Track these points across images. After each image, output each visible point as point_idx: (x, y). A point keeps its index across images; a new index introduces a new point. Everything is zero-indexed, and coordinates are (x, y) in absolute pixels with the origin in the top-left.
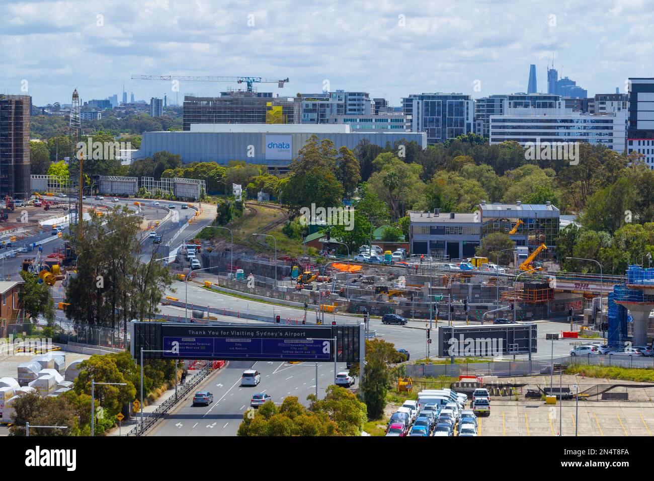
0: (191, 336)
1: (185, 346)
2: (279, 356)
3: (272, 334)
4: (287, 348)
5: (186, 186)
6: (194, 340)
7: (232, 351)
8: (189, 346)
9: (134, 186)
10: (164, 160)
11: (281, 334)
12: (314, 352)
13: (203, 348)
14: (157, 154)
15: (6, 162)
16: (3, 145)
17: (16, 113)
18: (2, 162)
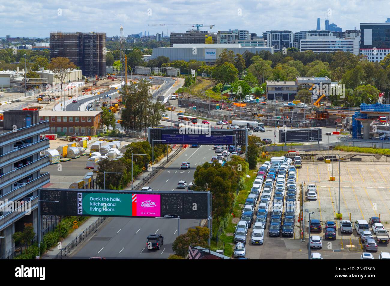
0: (174, 134)
1: (171, 138)
2: (211, 143)
4: (215, 139)
5: (172, 71)
6: (175, 136)
7: (191, 140)
8: (173, 138)
9: (150, 71)
10: (162, 60)
12: (226, 141)
13: (179, 139)
14: (159, 57)
15: (96, 61)
16: (94, 54)
17: (100, 40)
18: (94, 61)
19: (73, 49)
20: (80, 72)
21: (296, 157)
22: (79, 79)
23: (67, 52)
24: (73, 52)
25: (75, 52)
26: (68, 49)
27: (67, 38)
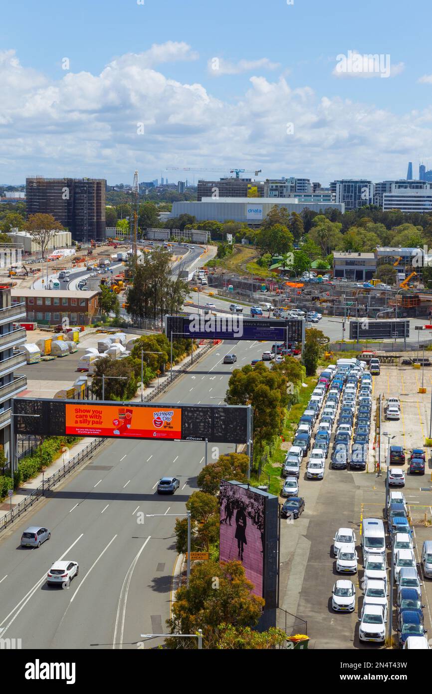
2: (253, 337)
3: (250, 324)
4: (259, 333)
5: (199, 235)
9: (168, 235)
10: (185, 219)
11: (255, 324)
12: (274, 335)
14: (181, 215)
15: (91, 219)
16: (89, 209)
17: (97, 190)
18: (89, 219)
19: (59, 203)
20: (68, 235)
21: (372, 359)
22: (68, 245)
23: (52, 206)
24: (59, 206)
25: (62, 206)
26: (51, 202)
27: (50, 186)
